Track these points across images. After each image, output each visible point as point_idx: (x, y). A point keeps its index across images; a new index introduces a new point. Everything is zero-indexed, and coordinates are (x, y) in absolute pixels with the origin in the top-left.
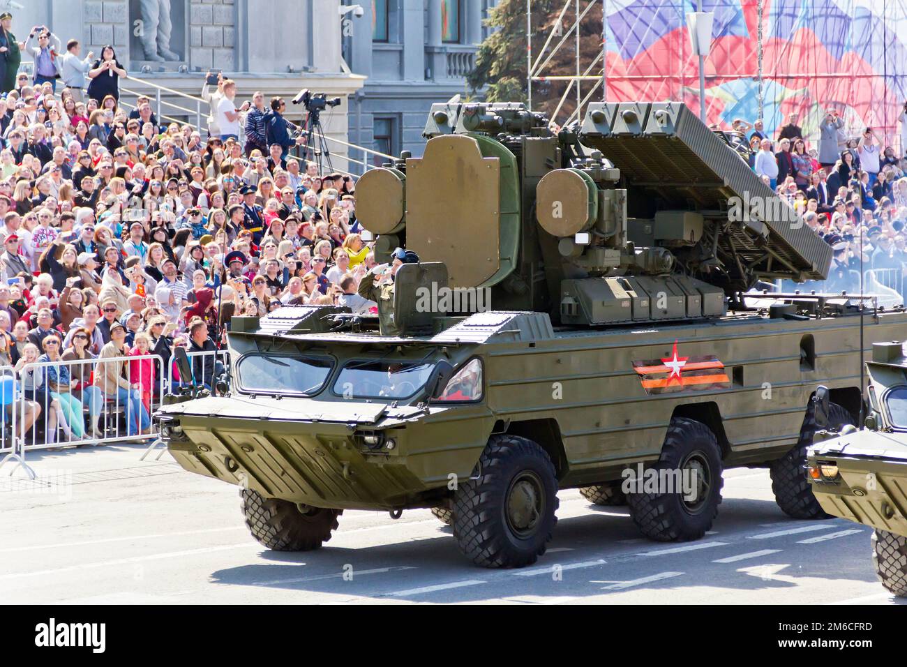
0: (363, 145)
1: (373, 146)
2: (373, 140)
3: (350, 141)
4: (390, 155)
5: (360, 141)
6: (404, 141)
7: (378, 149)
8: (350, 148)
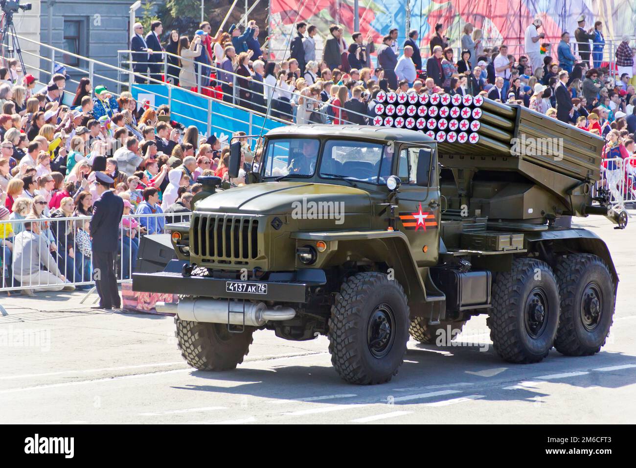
0: (54, 45)
1: (63, 45)
2: (64, 41)
3: (42, 40)
4: (78, 54)
5: (51, 41)
6: (90, 41)
7: (67, 48)
8: (41, 46)
